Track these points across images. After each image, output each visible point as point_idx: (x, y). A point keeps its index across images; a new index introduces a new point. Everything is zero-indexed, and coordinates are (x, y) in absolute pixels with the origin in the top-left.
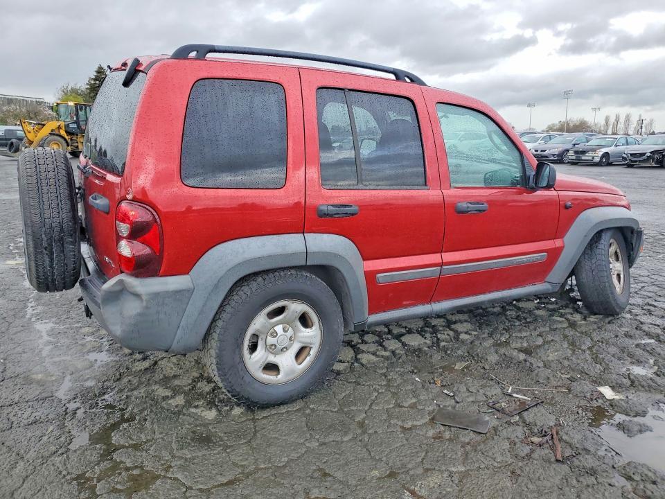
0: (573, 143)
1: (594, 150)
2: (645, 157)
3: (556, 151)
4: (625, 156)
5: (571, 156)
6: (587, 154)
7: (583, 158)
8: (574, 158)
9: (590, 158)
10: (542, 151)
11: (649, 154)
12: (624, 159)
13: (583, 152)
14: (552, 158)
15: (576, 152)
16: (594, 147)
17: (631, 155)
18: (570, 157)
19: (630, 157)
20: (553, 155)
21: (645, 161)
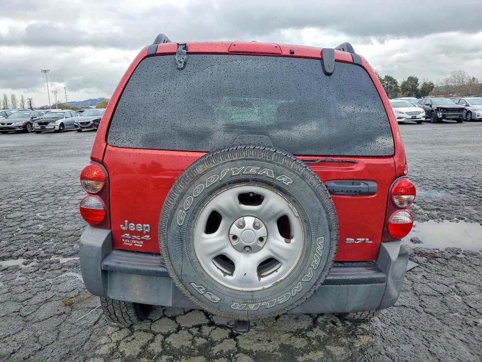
0: (31, 117)
1: (54, 122)
2: (90, 124)
3: (21, 124)
4: (76, 124)
5: (36, 126)
6: (49, 125)
7: (47, 127)
8: (39, 128)
9: (52, 127)
10: (8, 124)
11: (92, 122)
12: (76, 126)
13: (46, 123)
14: (19, 129)
15: (40, 124)
16: (52, 119)
17: (81, 123)
18: (36, 128)
19: (80, 125)
20: (19, 127)
21: (90, 127)
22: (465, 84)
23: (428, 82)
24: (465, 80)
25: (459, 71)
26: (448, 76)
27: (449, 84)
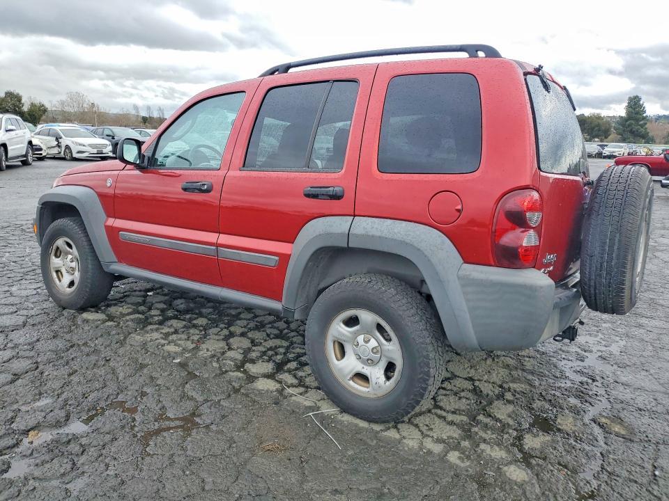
22: (86, 110)
23: (37, 102)
24: (85, 105)
25: (77, 93)
26: (64, 98)
27: (67, 109)
